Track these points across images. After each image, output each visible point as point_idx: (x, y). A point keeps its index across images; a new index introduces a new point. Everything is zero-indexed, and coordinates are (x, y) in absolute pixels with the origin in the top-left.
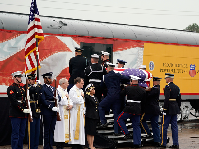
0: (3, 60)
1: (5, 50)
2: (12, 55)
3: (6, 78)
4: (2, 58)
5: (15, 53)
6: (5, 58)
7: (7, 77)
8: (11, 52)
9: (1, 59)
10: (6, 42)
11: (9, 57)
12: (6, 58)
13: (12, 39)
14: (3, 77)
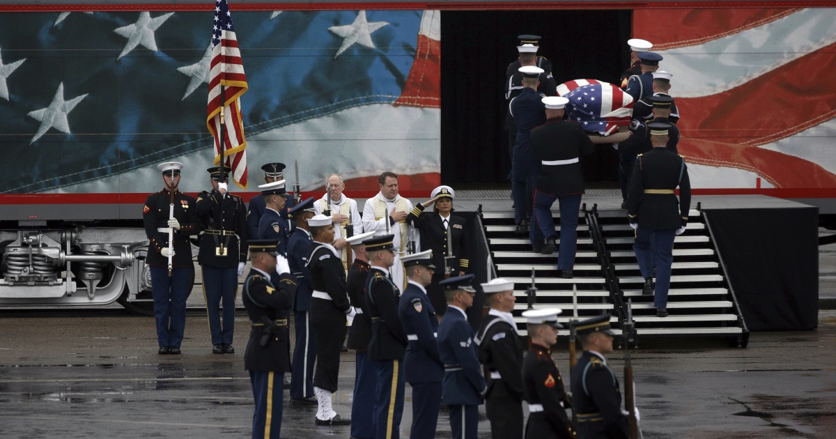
0: (720, 90)
1: (727, 60)
2: (756, 75)
3: (733, 145)
4: (714, 86)
5: (769, 69)
6: (726, 87)
7: (735, 142)
8: (751, 66)
9: (711, 88)
10: (728, 37)
11: (745, 81)
12: (731, 86)
13: (754, 26)
14: (718, 143)
